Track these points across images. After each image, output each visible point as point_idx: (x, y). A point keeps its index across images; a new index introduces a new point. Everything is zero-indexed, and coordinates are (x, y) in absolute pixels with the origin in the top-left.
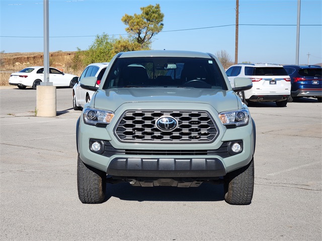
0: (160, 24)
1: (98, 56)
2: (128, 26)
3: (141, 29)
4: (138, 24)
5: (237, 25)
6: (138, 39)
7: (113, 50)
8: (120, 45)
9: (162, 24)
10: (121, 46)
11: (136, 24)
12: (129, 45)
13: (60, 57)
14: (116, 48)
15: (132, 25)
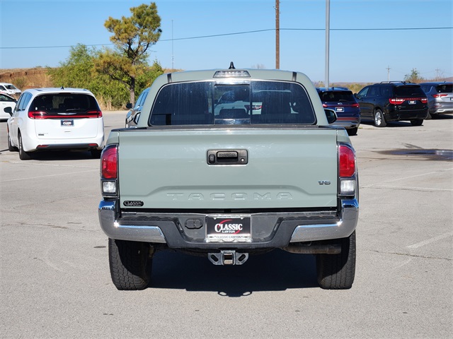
0: (157, 30)
1: (77, 75)
2: (113, 34)
3: (130, 38)
4: (126, 32)
5: (278, 30)
6: (128, 52)
7: (94, 68)
8: (102, 62)
9: (160, 31)
10: (104, 62)
11: (123, 31)
12: (115, 60)
13: (39, 76)
14: (98, 65)
15: (119, 32)
